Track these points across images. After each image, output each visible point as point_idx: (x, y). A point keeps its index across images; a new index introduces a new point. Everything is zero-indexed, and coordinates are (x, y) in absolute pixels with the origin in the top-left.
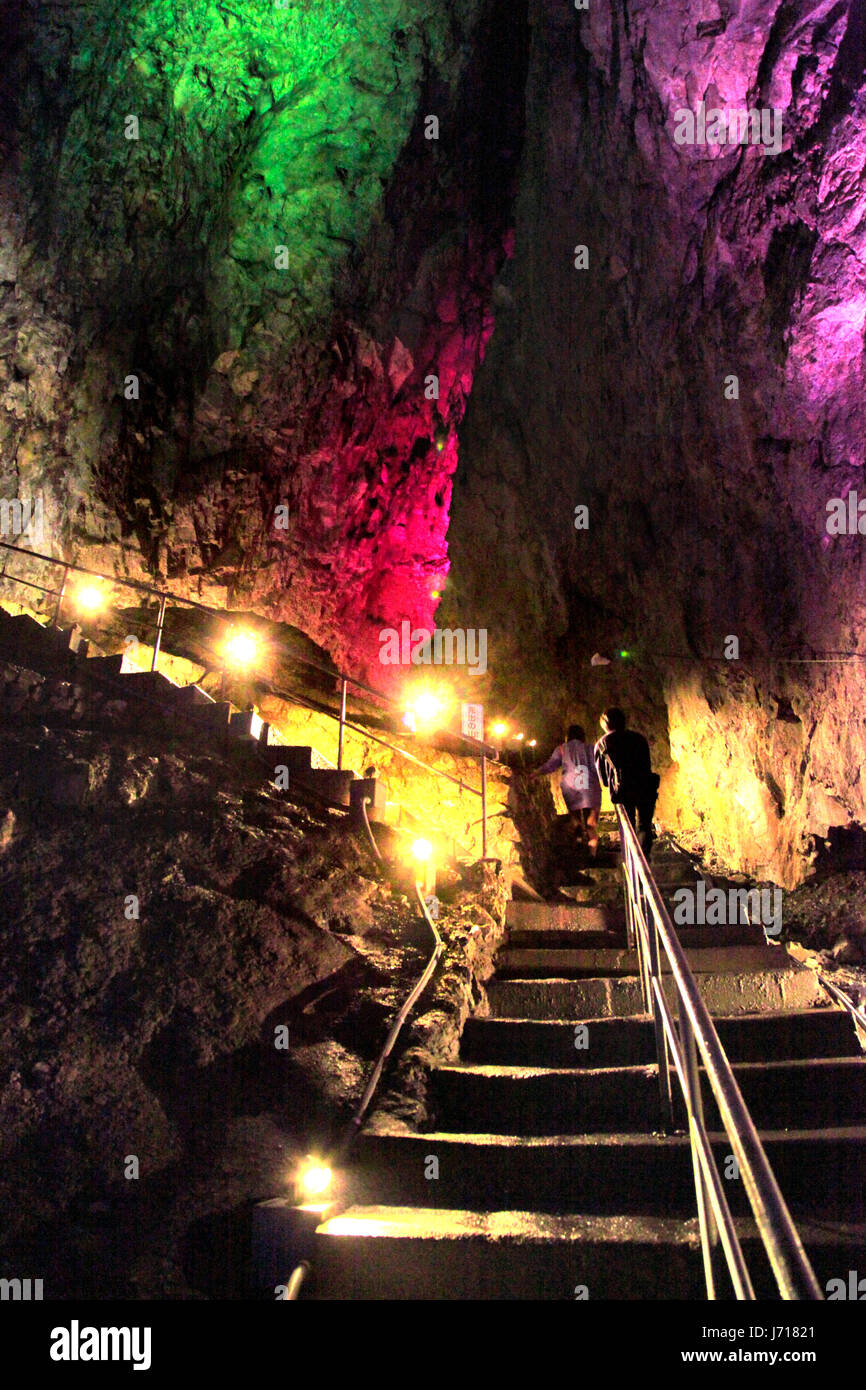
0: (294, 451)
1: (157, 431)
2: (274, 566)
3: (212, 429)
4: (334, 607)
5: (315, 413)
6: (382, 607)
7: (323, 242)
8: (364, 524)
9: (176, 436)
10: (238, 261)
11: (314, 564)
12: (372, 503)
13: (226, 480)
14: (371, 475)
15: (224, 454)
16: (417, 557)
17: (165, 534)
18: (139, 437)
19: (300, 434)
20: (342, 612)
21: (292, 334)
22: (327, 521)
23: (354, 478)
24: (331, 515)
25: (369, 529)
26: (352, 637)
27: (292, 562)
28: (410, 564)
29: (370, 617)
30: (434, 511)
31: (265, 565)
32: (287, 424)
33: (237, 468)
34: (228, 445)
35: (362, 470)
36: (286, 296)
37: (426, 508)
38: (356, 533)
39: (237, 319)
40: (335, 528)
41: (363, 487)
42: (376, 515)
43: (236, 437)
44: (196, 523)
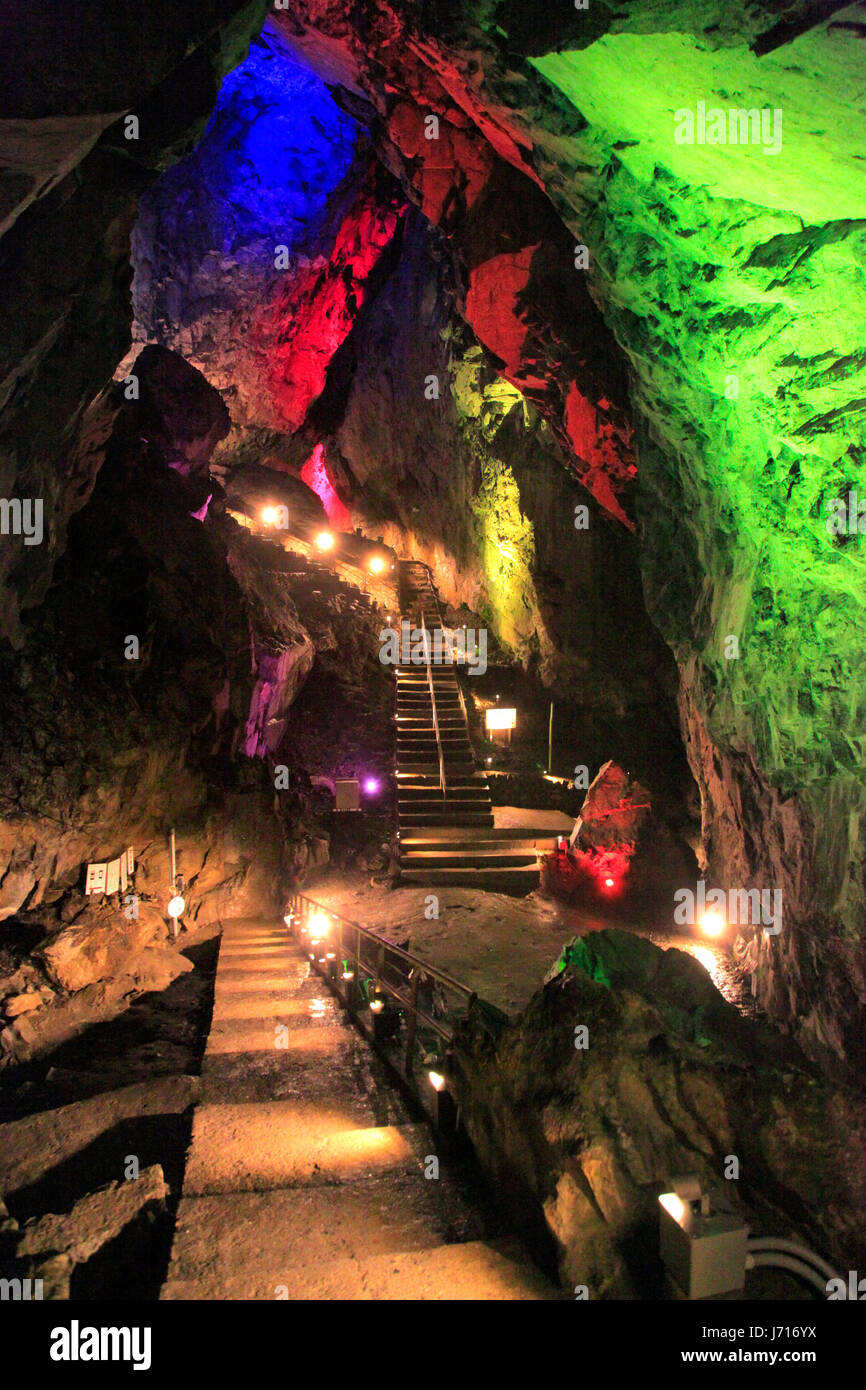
0: (254, 302)
1: (168, 279)
2: (232, 353)
3: (205, 282)
4: (266, 376)
5: (270, 288)
6: (292, 375)
7: (290, 220)
8: (287, 333)
9: (181, 283)
10: (232, 204)
11: (257, 354)
12: (292, 324)
13: (213, 312)
14: (294, 313)
15: (212, 297)
16: (314, 347)
17: (173, 338)
18: (160, 285)
19: (260, 296)
20: (270, 379)
21: (264, 256)
22: (266, 332)
23: (284, 311)
24: (269, 328)
25: (290, 336)
26: (275, 392)
27: (244, 351)
28: (308, 350)
29: (285, 380)
30: (325, 321)
31: (227, 351)
32: (252, 289)
33: (218, 306)
34: (213, 292)
35: (290, 308)
36: (263, 237)
37: (321, 318)
38: (283, 339)
39: (229, 235)
40: (271, 336)
41: (289, 318)
42: (294, 331)
43: (218, 289)
44: (192, 335)
